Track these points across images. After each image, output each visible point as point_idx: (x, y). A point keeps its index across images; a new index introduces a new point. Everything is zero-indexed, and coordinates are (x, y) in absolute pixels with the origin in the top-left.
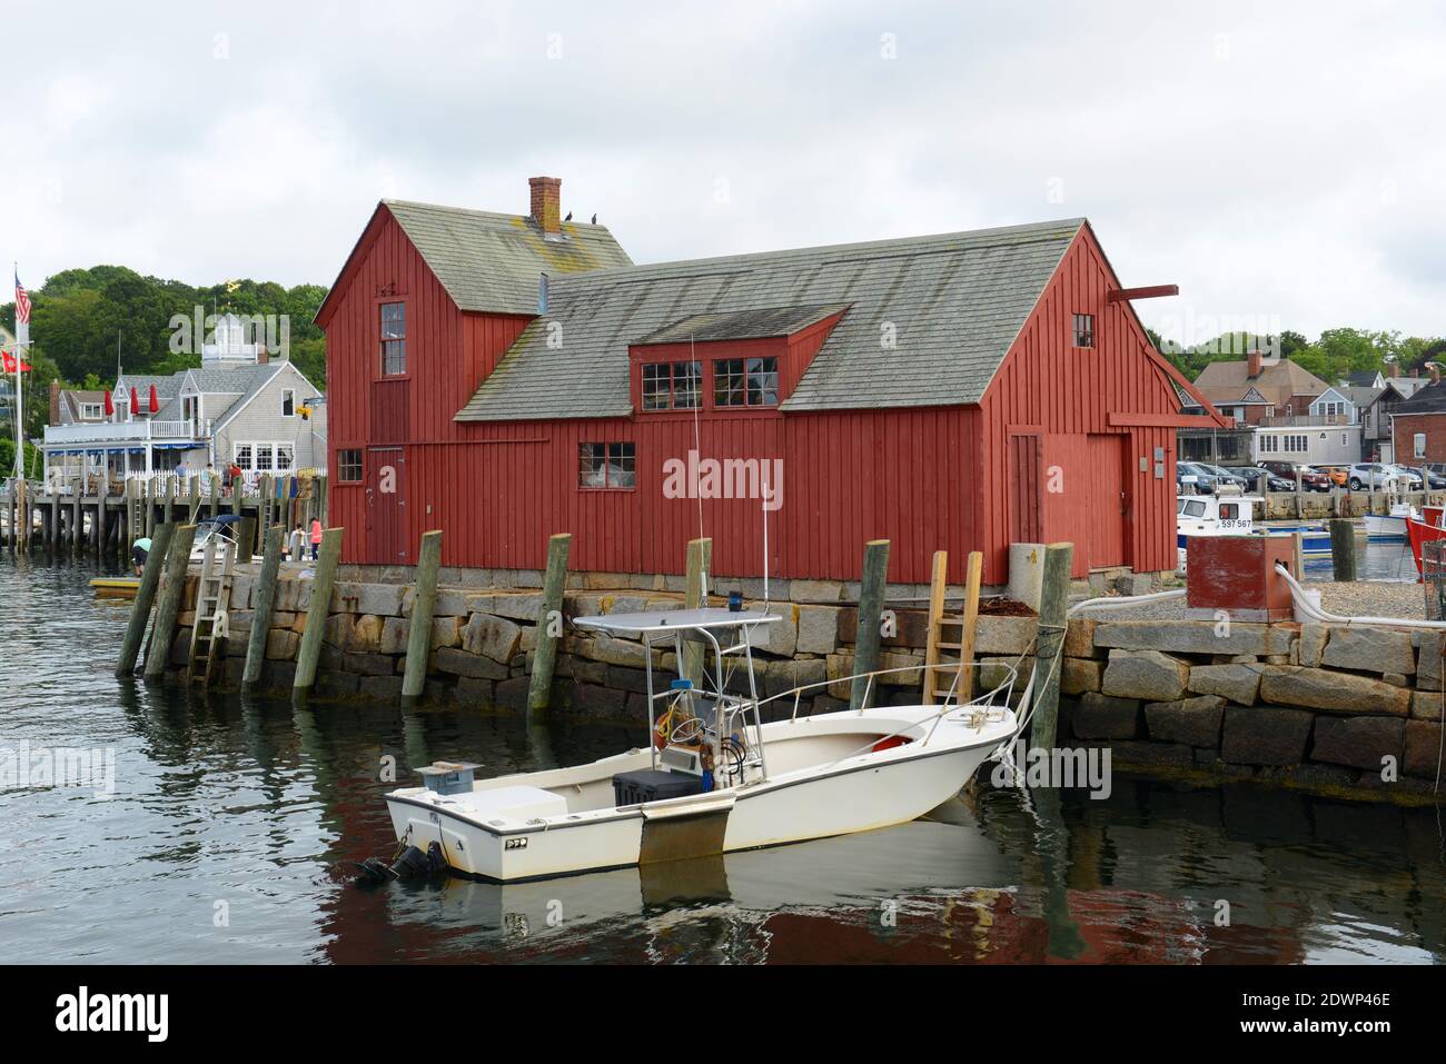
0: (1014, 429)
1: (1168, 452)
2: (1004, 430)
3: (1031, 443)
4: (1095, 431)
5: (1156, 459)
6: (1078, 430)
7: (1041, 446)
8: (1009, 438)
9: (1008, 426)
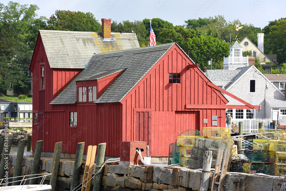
0: (138, 110)
1: (220, 117)
2: (132, 110)
3: (146, 114)
4: (179, 109)
5: (213, 119)
6: (170, 109)
7: (151, 115)
8: (135, 112)
9: (135, 109)
